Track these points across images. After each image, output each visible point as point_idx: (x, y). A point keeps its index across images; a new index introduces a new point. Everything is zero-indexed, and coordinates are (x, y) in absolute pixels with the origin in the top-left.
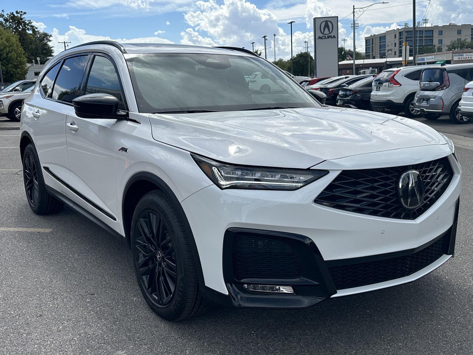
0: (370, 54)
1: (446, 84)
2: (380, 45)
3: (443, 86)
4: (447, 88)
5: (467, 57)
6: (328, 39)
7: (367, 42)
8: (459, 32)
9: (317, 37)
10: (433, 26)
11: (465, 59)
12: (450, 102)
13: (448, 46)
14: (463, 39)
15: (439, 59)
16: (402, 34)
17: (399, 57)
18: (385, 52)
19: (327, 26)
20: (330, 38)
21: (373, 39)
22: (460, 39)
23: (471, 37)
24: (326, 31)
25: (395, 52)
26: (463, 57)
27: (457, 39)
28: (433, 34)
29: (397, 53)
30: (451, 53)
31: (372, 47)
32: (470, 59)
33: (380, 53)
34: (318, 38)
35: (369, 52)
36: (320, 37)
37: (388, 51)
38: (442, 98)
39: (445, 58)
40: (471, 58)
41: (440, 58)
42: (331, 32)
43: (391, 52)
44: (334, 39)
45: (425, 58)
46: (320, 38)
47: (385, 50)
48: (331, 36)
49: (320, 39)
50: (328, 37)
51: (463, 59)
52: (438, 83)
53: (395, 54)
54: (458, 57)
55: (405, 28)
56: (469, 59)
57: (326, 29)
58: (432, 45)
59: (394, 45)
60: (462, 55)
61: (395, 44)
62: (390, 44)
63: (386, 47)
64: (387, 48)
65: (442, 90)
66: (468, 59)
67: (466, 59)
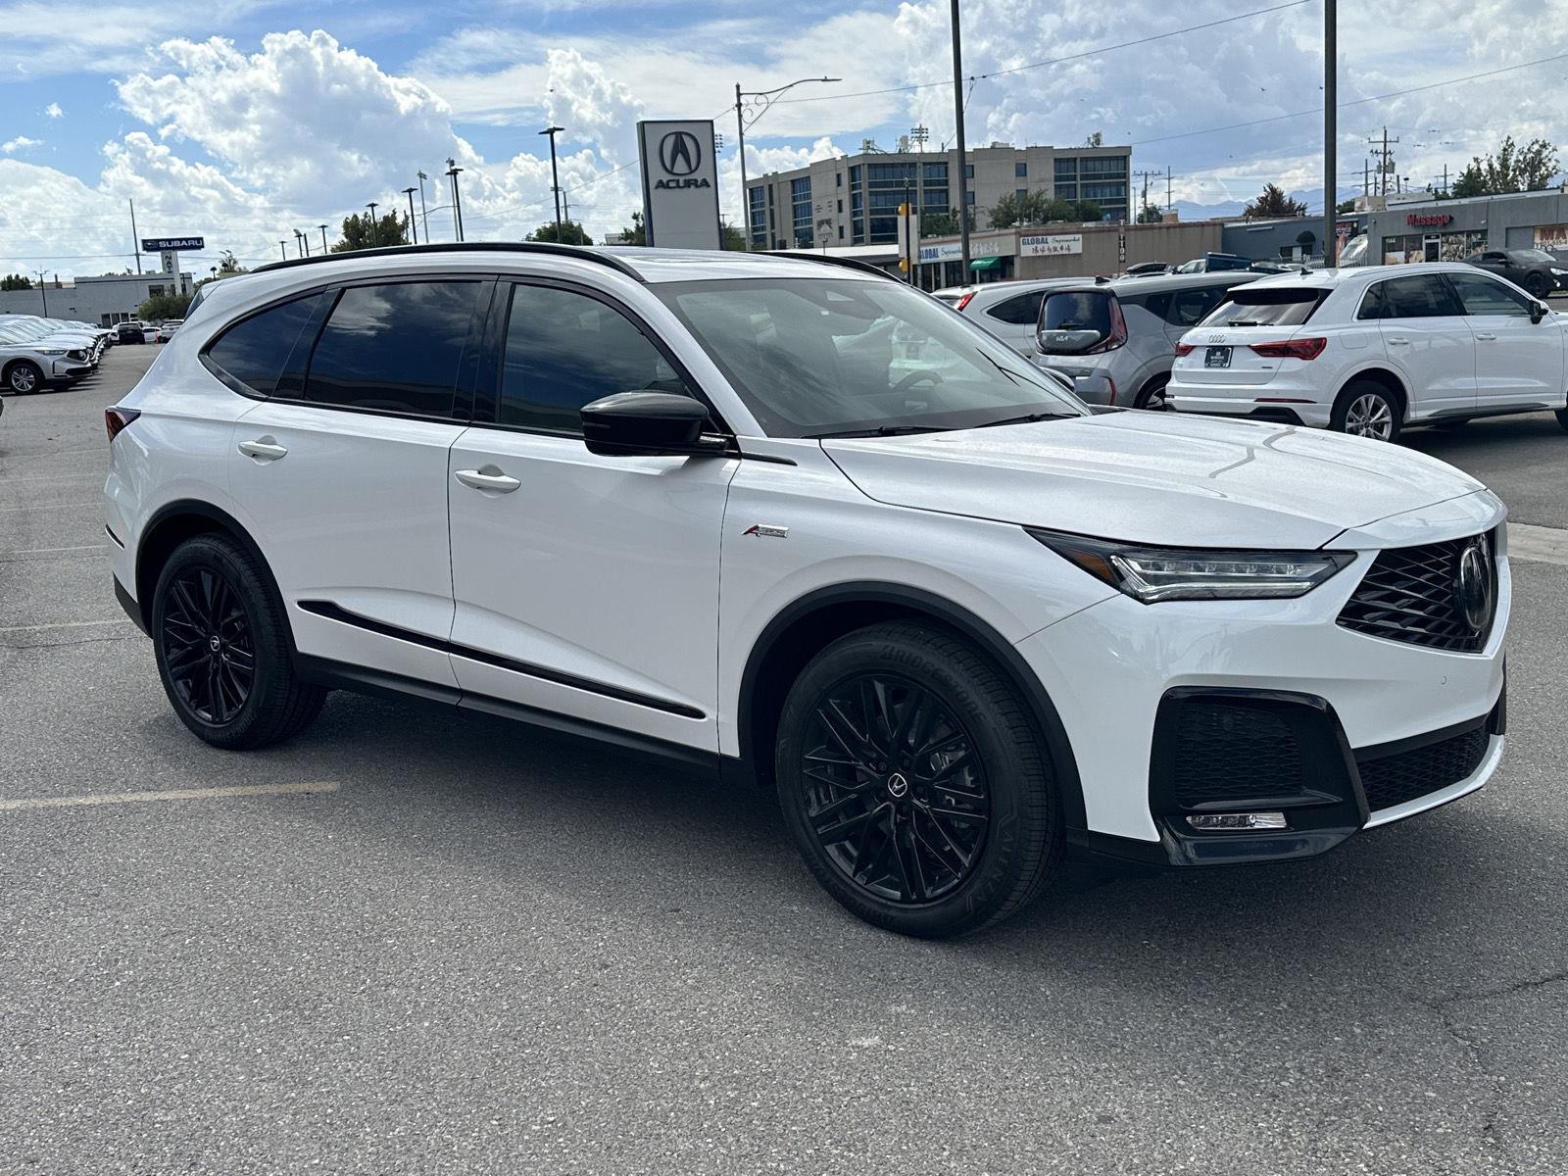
0: (765, 235)
1: (1118, 335)
2: (794, 206)
3: (1110, 340)
4: (1120, 346)
5: (1058, 246)
6: (686, 189)
7: (755, 195)
8: (1022, 171)
9: (653, 184)
10: (946, 150)
11: (1053, 253)
12: (1133, 385)
13: (992, 213)
14: (1033, 191)
15: (979, 252)
16: (857, 172)
17: (852, 246)
18: (811, 228)
19: (680, 148)
20: (692, 187)
21: (770, 186)
22: (1026, 191)
23: (1055, 185)
24: (681, 166)
25: (841, 229)
26: (1046, 246)
27: (1017, 191)
28: (946, 176)
29: (848, 232)
30: (1011, 234)
31: (772, 211)
32: (1067, 252)
33: (795, 231)
34: (656, 188)
35: (763, 228)
36: (661, 182)
37: (821, 223)
38: (1109, 374)
39: (997, 250)
40: (1069, 249)
41: (981, 250)
42: (696, 169)
43: (828, 228)
44: (704, 189)
45: (939, 248)
46: (661, 184)
47: (810, 221)
48: (696, 181)
49: (661, 190)
50: (688, 184)
51: (1046, 253)
52: (1095, 331)
53: (841, 236)
54: (1034, 246)
55: (865, 154)
56: (1065, 252)
57: (680, 157)
58: (947, 207)
59: (835, 206)
60: (1043, 242)
61: (840, 202)
62: (824, 203)
63: (814, 212)
64: (816, 217)
65: (1107, 350)
66: (1060, 253)
67: (1056, 253)
